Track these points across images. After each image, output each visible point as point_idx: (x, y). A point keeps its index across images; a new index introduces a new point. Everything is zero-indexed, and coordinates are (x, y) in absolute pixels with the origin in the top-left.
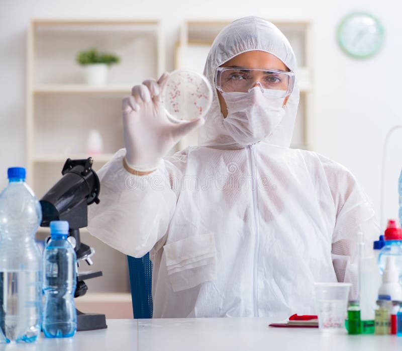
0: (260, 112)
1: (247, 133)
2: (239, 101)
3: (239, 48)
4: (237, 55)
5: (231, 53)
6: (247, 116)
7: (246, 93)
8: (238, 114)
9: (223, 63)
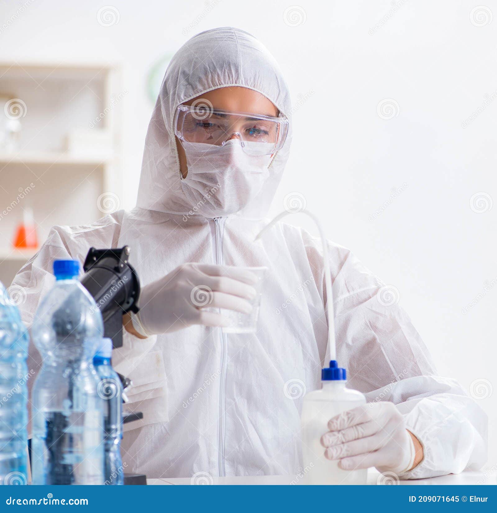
3: (212, 82)
4: (208, 90)
5: (200, 87)
6: (218, 179)
7: (217, 146)
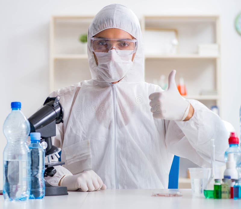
0: (115, 65)
1: (109, 76)
2: (104, 58)
6: (108, 66)
8: (103, 65)
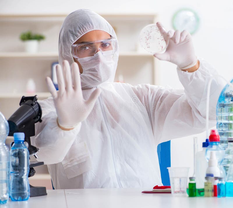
1: (98, 79)
6: (97, 70)
9: (75, 41)
